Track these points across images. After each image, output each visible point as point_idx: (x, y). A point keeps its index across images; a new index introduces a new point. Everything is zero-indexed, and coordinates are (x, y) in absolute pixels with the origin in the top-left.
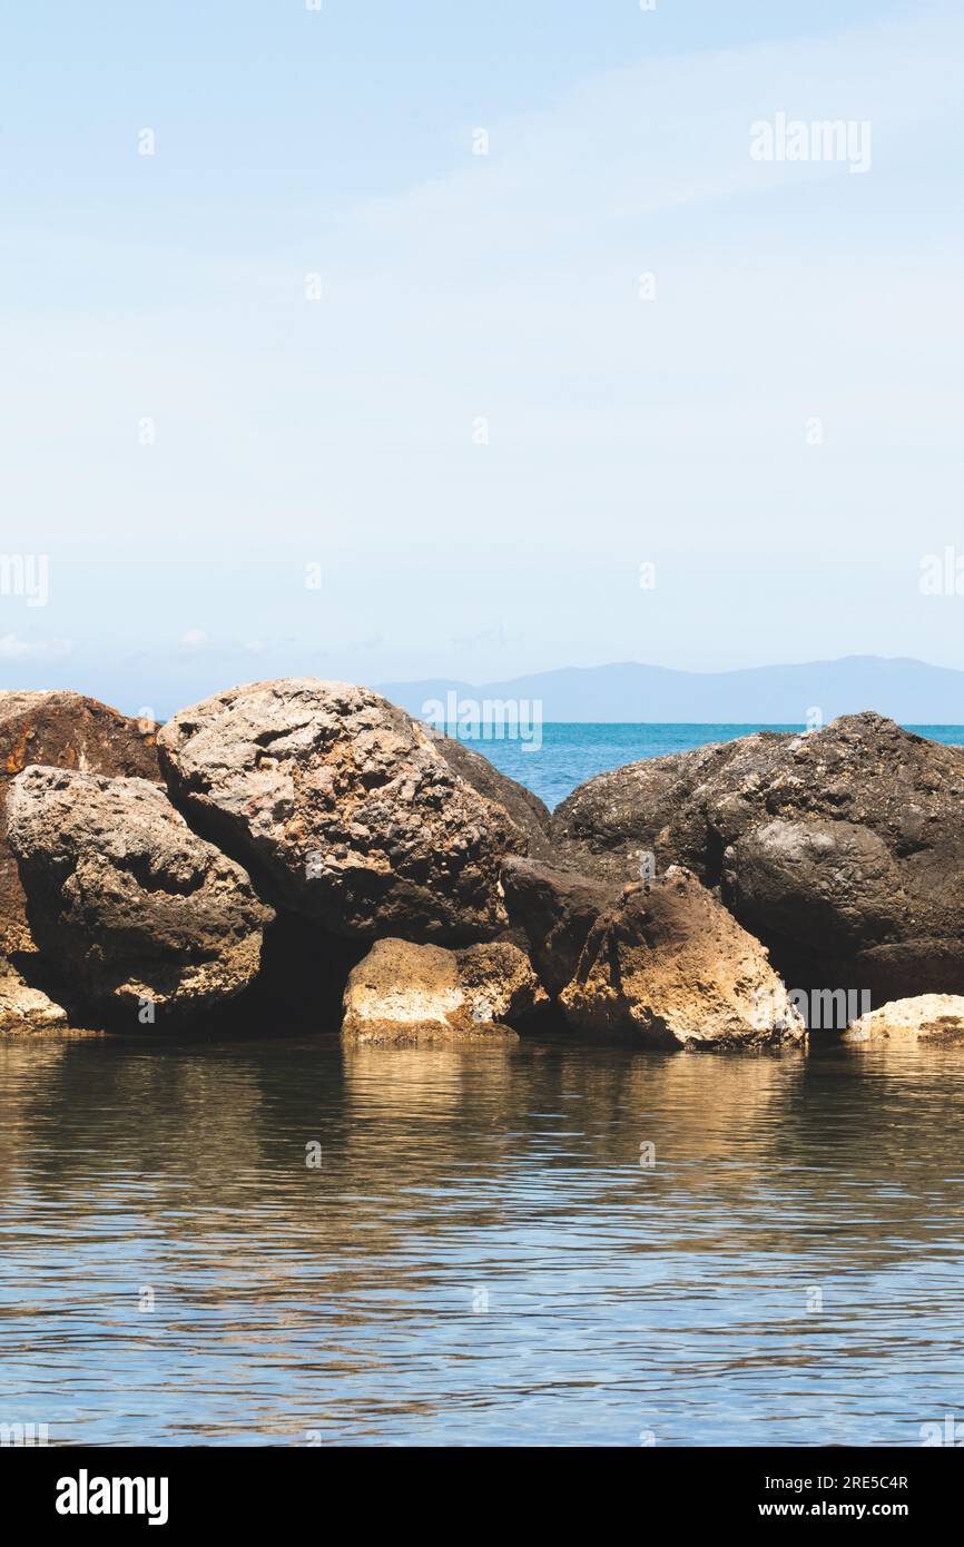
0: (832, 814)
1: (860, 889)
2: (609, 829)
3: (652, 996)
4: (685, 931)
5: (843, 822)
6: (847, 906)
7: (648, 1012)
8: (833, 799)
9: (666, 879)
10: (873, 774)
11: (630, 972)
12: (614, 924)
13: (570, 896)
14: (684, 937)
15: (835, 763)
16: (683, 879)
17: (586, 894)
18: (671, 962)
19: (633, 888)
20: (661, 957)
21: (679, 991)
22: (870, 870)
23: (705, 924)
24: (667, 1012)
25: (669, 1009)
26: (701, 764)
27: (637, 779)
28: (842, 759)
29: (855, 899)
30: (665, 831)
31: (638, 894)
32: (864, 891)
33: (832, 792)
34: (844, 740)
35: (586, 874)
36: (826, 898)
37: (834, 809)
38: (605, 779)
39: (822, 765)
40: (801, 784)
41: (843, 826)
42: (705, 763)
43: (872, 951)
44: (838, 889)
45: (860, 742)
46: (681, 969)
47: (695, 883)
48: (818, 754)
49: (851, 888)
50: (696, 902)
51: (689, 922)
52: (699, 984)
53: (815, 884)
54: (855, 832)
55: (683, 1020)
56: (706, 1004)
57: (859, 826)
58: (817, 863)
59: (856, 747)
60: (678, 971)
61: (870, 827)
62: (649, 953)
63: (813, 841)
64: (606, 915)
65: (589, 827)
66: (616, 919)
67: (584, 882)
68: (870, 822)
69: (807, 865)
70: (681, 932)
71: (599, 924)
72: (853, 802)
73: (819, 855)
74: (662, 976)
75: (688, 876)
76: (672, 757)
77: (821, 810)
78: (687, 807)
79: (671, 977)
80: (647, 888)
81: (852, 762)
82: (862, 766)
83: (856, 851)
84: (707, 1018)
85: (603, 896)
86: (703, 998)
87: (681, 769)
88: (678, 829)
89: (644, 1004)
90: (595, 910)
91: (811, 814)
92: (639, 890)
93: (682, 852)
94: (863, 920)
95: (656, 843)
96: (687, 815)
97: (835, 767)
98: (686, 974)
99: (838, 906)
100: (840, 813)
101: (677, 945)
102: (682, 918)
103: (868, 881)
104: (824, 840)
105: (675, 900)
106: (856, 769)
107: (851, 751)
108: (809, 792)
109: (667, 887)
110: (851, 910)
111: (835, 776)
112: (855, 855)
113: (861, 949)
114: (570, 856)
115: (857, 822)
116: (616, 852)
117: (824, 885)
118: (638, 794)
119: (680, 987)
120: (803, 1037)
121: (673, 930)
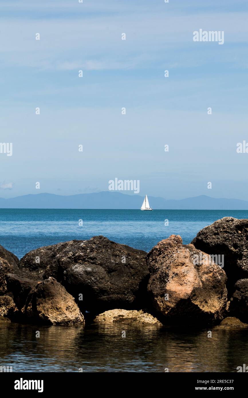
0: (91, 262)
1: (98, 282)
2: (34, 265)
3: (45, 311)
4: (53, 294)
5: (94, 264)
6: (95, 286)
7: (43, 315)
8: (91, 258)
9: (48, 280)
10: (102, 252)
11: (39, 304)
12: (35, 292)
13: (24, 284)
14: (53, 296)
15: (92, 249)
16: (53, 281)
17: (28, 283)
18: (50, 302)
19: (40, 283)
20: (47, 301)
21: (51, 310)
22: (101, 277)
23: (58, 292)
24: (48, 315)
25: (49, 314)
26: (58, 248)
27: (42, 252)
28: (94, 248)
29: (97, 285)
30: (48, 266)
31: (41, 285)
32: (99, 282)
33: (91, 257)
34: (95, 243)
35: (28, 277)
36: (90, 284)
37: (92, 261)
38: (33, 252)
39: (88, 250)
40: (83, 255)
41: (94, 266)
42: (59, 248)
43: (101, 298)
44: (93, 282)
45: (98, 244)
46: (52, 304)
47: (56, 282)
48: (88, 247)
49: (96, 282)
50: (56, 286)
51: (54, 292)
52: (57, 308)
53: (87, 281)
54: (97, 267)
55: (53, 317)
56: (59, 313)
57: (98, 266)
58: (87, 275)
59: (97, 245)
60: (51, 304)
61: (101, 266)
62: (44, 300)
63: (86, 269)
64: (33, 290)
65: (29, 264)
66: (36, 291)
67: (27, 280)
68: (101, 265)
69: (84, 276)
70: (52, 294)
71: (31, 292)
72: (97, 259)
73: (86, 272)
74: (47, 306)
75: (54, 280)
76: (50, 246)
77: (88, 261)
78: (54, 260)
79: (50, 306)
80: (43, 283)
81: (97, 249)
82: (99, 250)
83: (97, 272)
84: (59, 316)
85: (32, 284)
86: (58, 311)
87: (53, 249)
88: (52, 266)
89: (43, 313)
90: (30, 288)
91: (86, 263)
92: (41, 283)
93: (53, 272)
94: (99, 290)
95: (46, 269)
96: (54, 262)
97: (92, 250)
98: (53, 305)
99: (93, 286)
100: (93, 262)
101: (51, 298)
102: (52, 291)
103: (100, 280)
104: (89, 269)
105: (50, 286)
106: (97, 251)
108: (85, 257)
109: (48, 283)
110: (96, 287)
111: (92, 253)
112: (97, 273)
113: (99, 297)
114: (24, 272)
115: (98, 265)
116: (36, 271)
117: (89, 281)
118: (42, 256)
119: (52, 308)
120: (83, 321)
121: (50, 294)
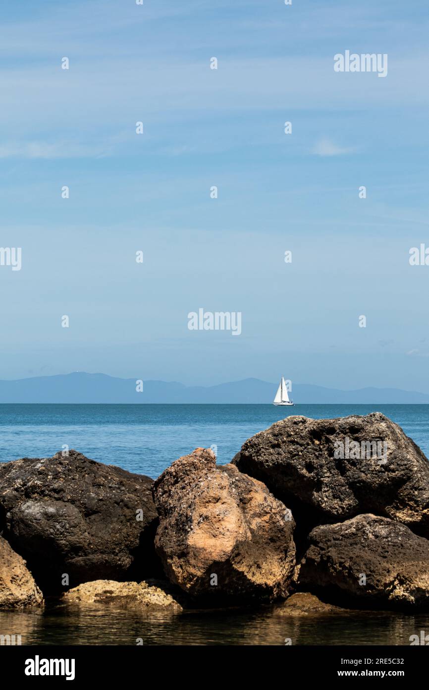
0: (55, 498)
1: (68, 532)
5: (60, 501)
6: (62, 540)
8: (55, 490)
10: (73, 479)
15: (56, 474)
22: (72, 523)
28: (59, 472)
29: (65, 537)
32: (69, 533)
33: (55, 488)
34: (61, 463)
36: (52, 536)
37: (56, 496)
39: (50, 475)
40: (41, 484)
41: (60, 503)
43: (73, 560)
44: (58, 532)
45: (68, 464)
48: (49, 471)
49: (63, 532)
53: (47, 530)
54: (65, 506)
57: (67, 504)
58: (48, 520)
59: (66, 467)
61: (73, 504)
63: (46, 510)
68: (72, 501)
69: (43, 521)
72: (65, 492)
73: (48, 516)
77: (50, 496)
81: (64, 474)
82: (69, 475)
83: (66, 515)
91: (46, 498)
94: (69, 546)
97: (56, 476)
99: (58, 540)
100: (59, 498)
103: (71, 529)
104: (51, 510)
106: (66, 477)
107: (64, 469)
108: (45, 488)
110: (64, 542)
111: (56, 480)
112: (66, 516)
113: (69, 560)
115: (67, 501)
117: (52, 530)
120: (42, 602)
